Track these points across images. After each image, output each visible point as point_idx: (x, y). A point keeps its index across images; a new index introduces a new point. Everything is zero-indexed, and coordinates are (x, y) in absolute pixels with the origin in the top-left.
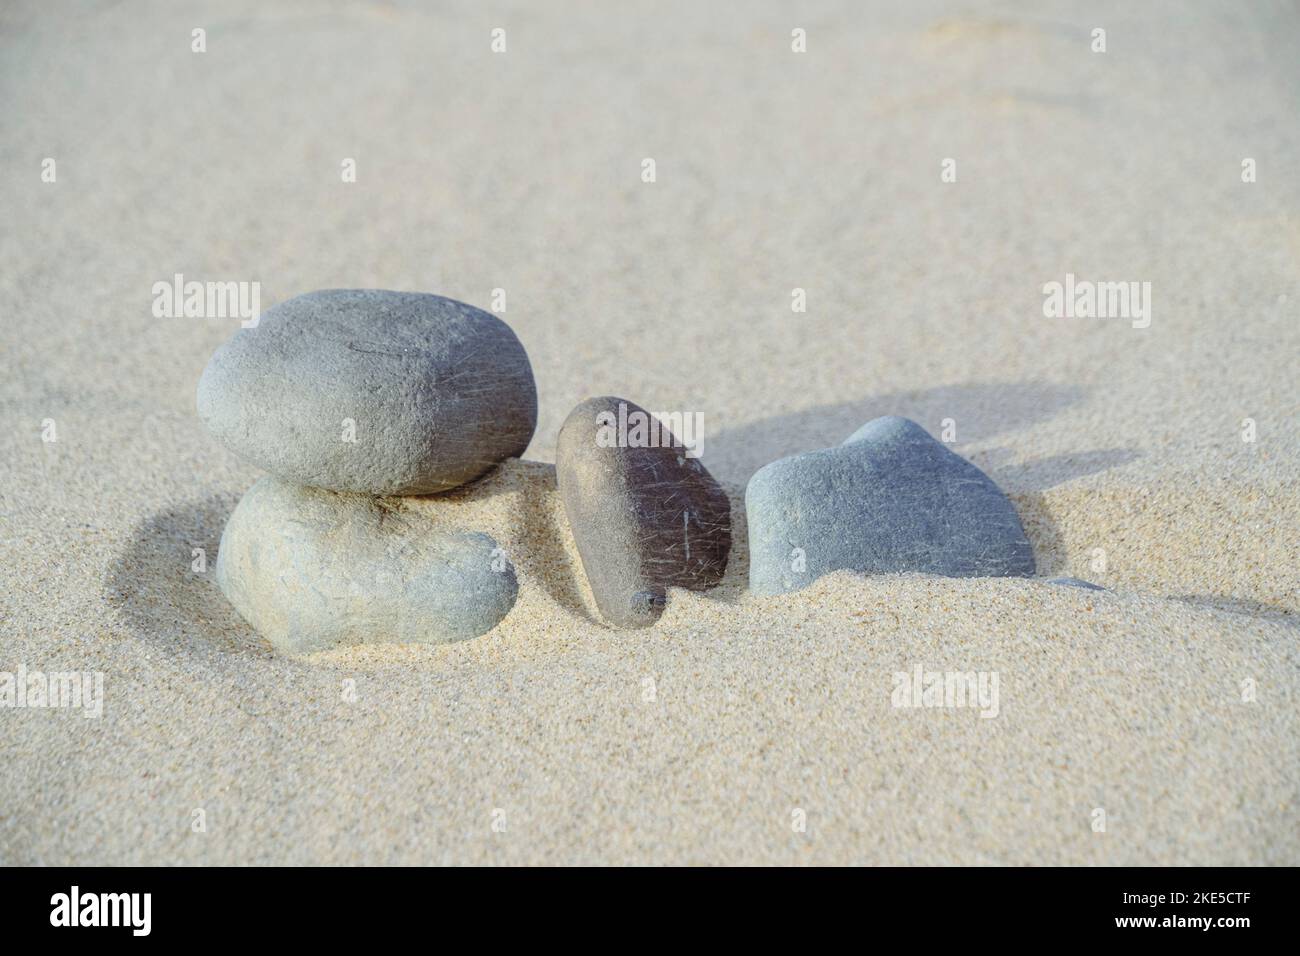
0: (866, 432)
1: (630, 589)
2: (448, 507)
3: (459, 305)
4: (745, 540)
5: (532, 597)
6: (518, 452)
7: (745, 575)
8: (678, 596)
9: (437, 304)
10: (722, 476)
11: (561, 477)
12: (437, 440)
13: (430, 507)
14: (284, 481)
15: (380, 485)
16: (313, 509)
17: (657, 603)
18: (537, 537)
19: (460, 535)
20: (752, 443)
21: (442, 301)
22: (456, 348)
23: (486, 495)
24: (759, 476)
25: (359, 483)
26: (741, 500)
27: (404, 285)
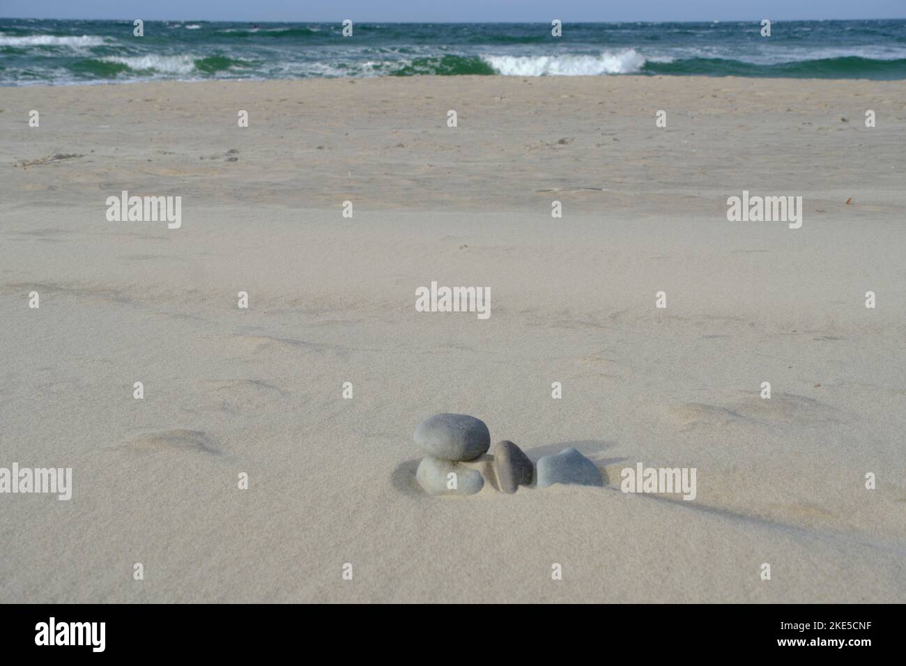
0: (565, 451)
1: (510, 485)
2: (469, 464)
3: (473, 418)
4: (536, 474)
5: (487, 485)
6: (486, 451)
7: (536, 483)
8: (521, 487)
9: (469, 417)
10: (530, 457)
11: (495, 458)
12: (468, 448)
13: (465, 464)
14: (432, 456)
15: (454, 459)
16: (438, 463)
17: (515, 489)
18: (489, 471)
19: (472, 471)
20: (541, 451)
21: (470, 417)
22: (472, 428)
23: (477, 462)
24: (540, 460)
25: (449, 458)
26: (536, 464)
27: (461, 413)
